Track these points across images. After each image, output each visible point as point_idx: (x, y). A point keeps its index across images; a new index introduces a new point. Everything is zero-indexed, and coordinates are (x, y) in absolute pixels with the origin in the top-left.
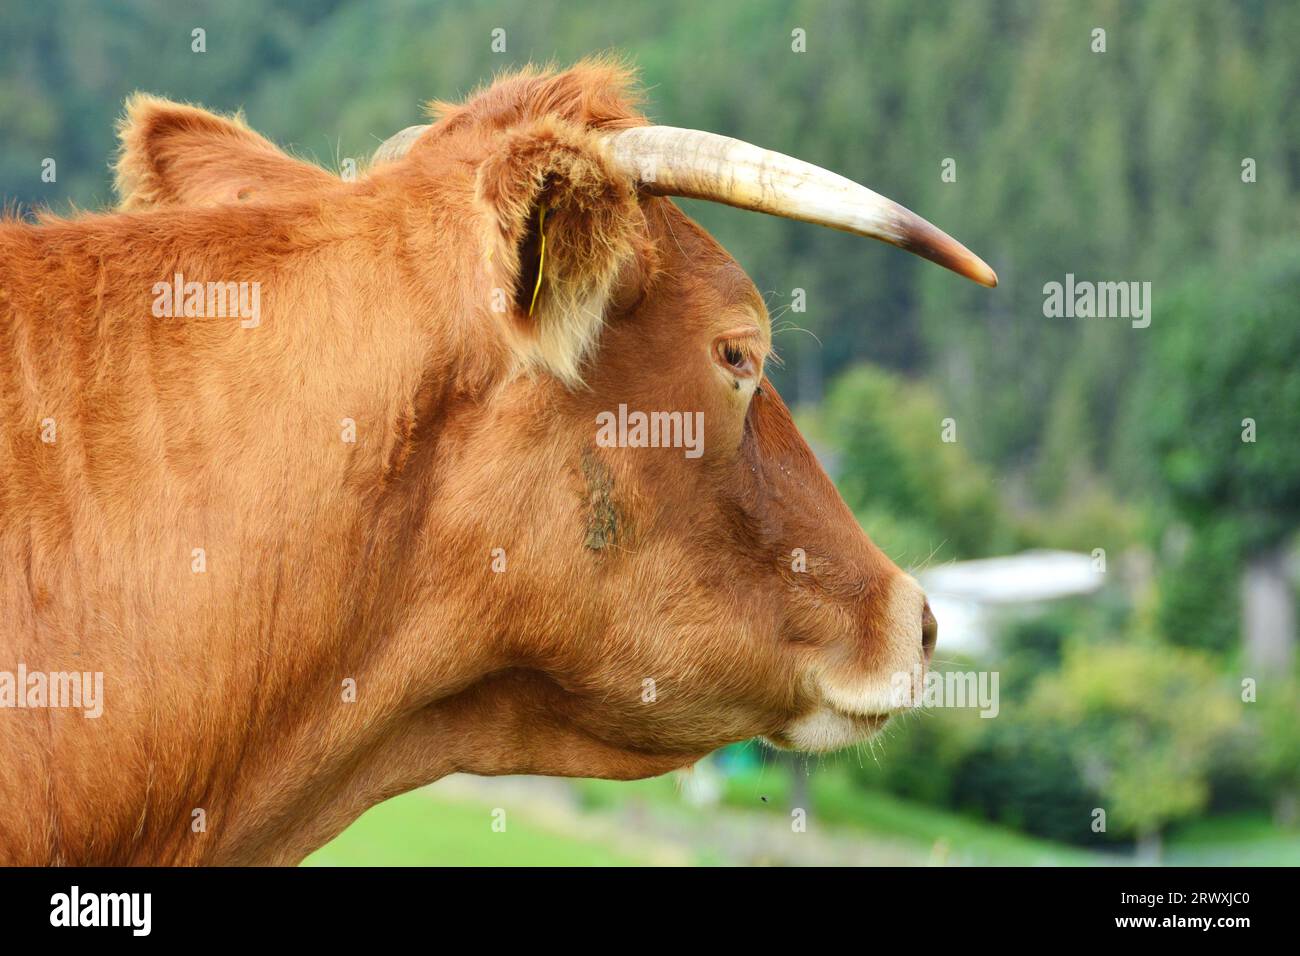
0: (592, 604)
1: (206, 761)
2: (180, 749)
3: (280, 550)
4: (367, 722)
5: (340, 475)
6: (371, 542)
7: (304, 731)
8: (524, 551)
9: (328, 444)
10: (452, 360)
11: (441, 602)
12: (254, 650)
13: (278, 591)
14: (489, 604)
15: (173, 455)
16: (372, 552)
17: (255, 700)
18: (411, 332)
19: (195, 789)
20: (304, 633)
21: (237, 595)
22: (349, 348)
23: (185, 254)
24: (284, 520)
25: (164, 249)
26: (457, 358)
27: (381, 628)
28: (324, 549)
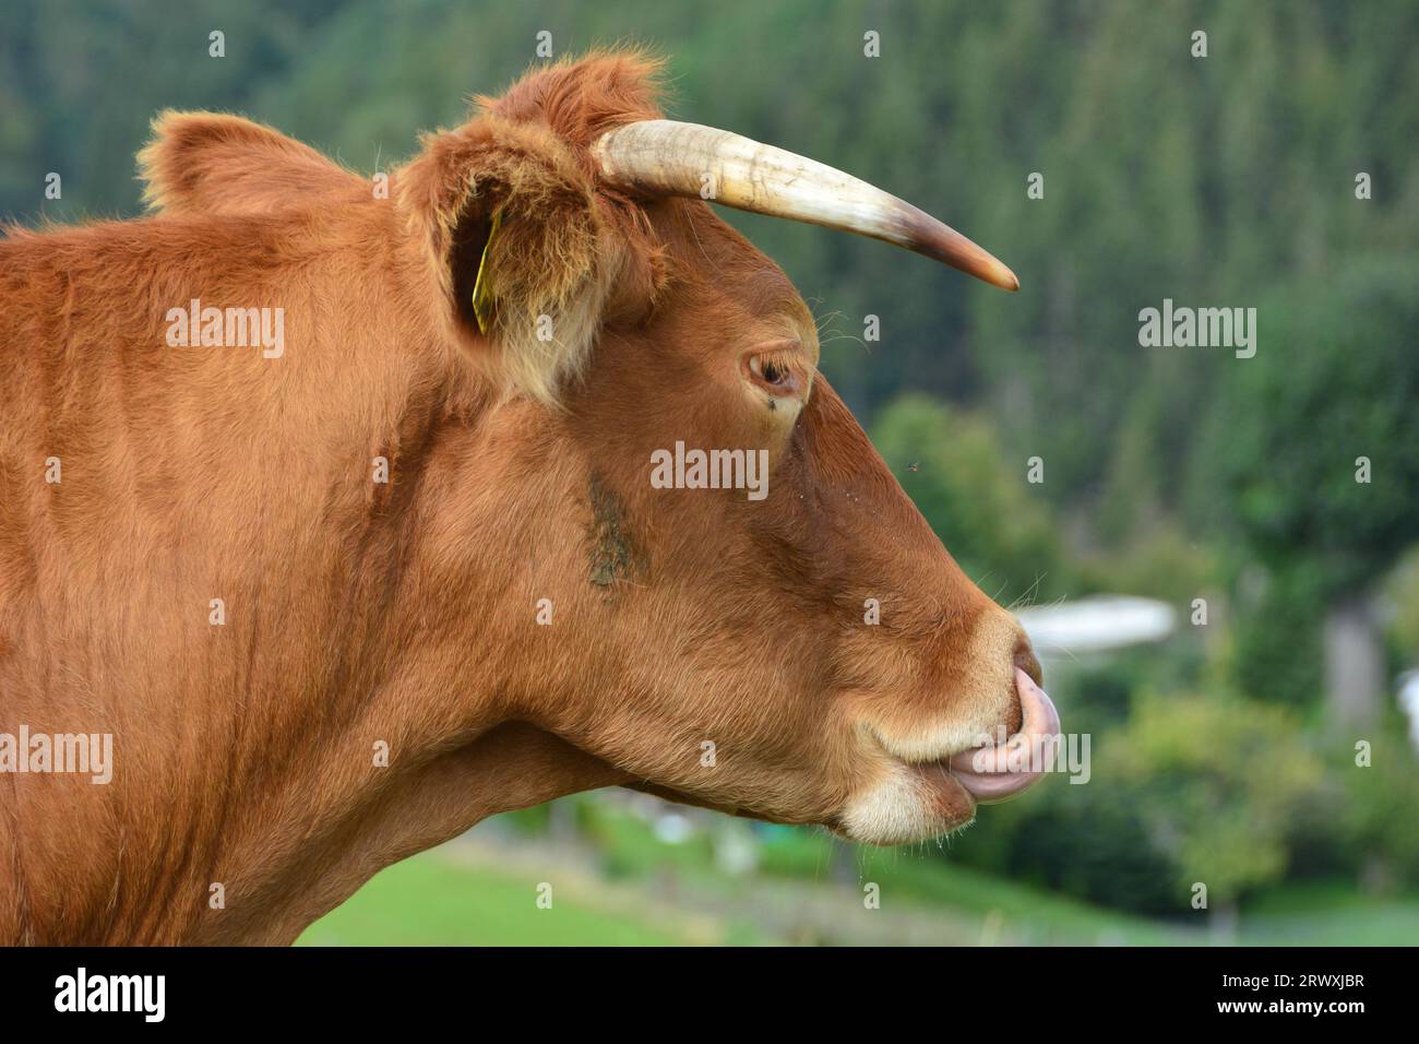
0: (601, 646)
1: (180, 826)
2: (151, 811)
3: (255, 595)
4: (362, 780)
5: (320, 511)
6: (355, 584)
7: (291, 792)
8: (523, 588)
9: (307, 478)
10: (441, 382)
11: (437, 646)
12: (229, 703)
13: (254, 639)
14: (488, 648)
15: (145, 489)
16: (357, 595)
17: (233, 757)
18: (396, 352)
19: (171, 856)
20: (285, 685)
21: (211, 644)
22: (330, 373)
23: (161, 268)
24: (260, 561)
25: (141, 263)
26: (446, 381)
27: (372, 678)
28: (303, 592)
